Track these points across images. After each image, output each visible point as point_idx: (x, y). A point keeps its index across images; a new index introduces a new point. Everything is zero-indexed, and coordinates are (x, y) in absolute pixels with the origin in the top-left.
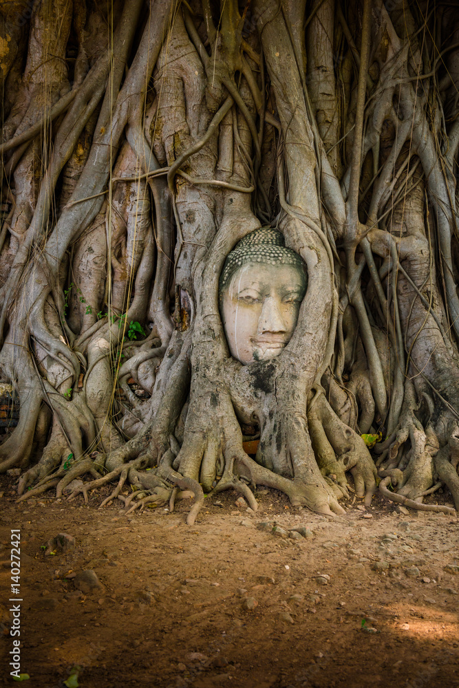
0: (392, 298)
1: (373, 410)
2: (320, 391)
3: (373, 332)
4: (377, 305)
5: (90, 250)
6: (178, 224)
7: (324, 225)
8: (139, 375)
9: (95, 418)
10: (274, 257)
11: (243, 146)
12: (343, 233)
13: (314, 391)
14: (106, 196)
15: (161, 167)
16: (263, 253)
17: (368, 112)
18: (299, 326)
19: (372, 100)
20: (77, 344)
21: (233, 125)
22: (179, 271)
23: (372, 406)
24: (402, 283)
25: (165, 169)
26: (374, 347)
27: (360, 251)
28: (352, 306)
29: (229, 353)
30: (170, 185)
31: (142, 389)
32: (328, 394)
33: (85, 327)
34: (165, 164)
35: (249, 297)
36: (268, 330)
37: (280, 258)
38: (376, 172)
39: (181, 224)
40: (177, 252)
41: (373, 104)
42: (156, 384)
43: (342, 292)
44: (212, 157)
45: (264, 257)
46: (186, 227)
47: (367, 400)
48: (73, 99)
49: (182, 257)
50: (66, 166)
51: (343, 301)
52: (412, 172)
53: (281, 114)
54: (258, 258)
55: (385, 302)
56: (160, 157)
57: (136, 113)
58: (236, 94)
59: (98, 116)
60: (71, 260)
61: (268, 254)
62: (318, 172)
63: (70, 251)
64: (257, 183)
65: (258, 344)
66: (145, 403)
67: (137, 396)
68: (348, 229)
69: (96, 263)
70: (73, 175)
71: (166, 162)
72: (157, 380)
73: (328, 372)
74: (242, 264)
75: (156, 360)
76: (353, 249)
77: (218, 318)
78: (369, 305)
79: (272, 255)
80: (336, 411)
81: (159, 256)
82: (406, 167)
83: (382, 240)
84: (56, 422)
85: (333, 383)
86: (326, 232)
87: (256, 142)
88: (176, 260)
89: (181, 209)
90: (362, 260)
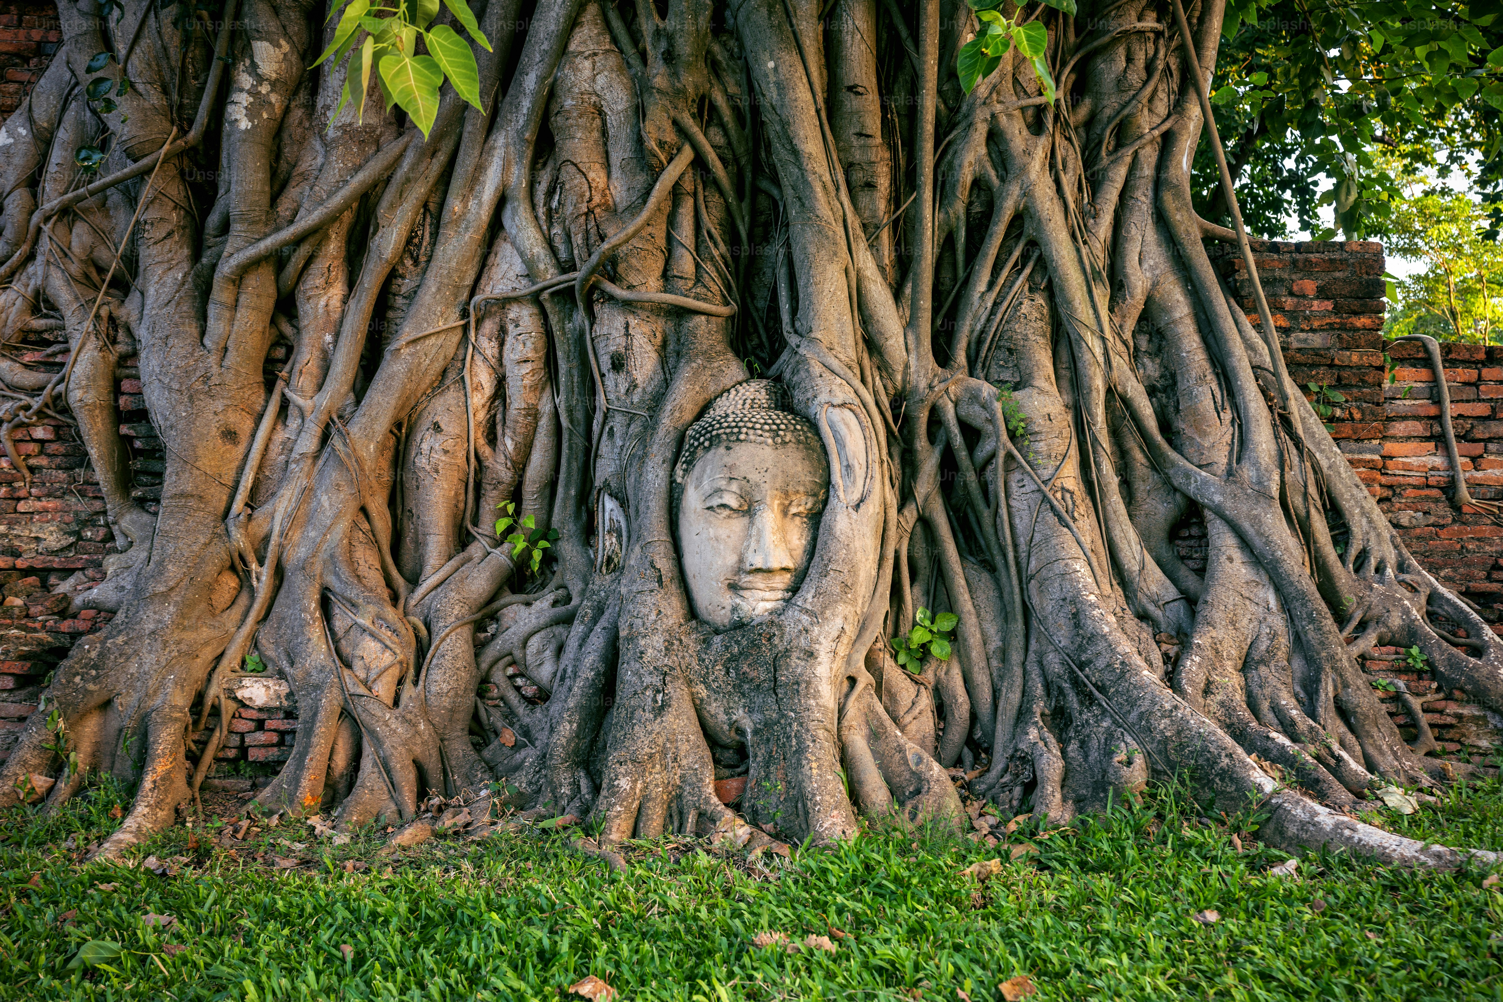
0: (997, 506)
1: (966, 715)
2: (865, 678)
3: (964, 568)
4: (972, 519)
5: (437, 428)
6: (597, 376)
7: (868, 373)
8: (528, 658)
9: (442, 740)
10: (771, 430)
11: (713, 230)
12: (904, 388)
13: (852, 681)
14: (465, 328)
15: (564, 271)
16: (750, 425)
17: (943, 167)
18: (816, 558)
19: (949, 144)
20: (413, 602)
21: (695, 195)
22: (600, 463)
23: (966, 707)
24: (1016, 476)
25: (572, 275)
26: (967, 596)
27: (935, 419)
28: (925, 522)
29: (692, 612)
30: (581, 305)
31: (534, 683)
32: (880, 687)
33: (428, 569)
34: (573, 268)
35: (724, 506)
36: (759, 566)
37: (781, 433)
38: (961, 273)
39: (603, 375)
40: (596, 428)
41: (951, 152)
42: (559, 675)
43: (906, 496)
44: (659, 253)
45: (751, 432)
46: (611, 378)
47: (955, 697)
48: (401, 156)
49: (605, 436)
50: (393, 275)
51: (906, 512)
52: (1027, 271)
53: (781, 174)
54: (740, 433)
55: (986, 514)
56: (563, 255)
57: (518, 176)
58: (701, 138)
59: (447, 184)
60: (401, 447)
61: (758, 426)
62: (853, 275)
63: (400, 430)
64: (743, 299)
65: (742, 593)
66: (538, 710)
67: (524, 697)
68: (913, 378)
69: (446, 452)
70: (404, 290)
71: (575, 265)
72: (562, 667)
73: (880, 645)
74: (711, 445)
75: (559, 630)
76: (923, 417)
77: (669, 546)
78: (958, 519)
79: (767, 427)
80: (895, 720)
81: (565, 436)
82: (1016, 264)
83: (974, 397)
84: (368, 749)
85: (888, 664)
86: (870, 385)
87: (739, 222)
88: (594, 442)
89: (601, 346)
90: (941, 435)
